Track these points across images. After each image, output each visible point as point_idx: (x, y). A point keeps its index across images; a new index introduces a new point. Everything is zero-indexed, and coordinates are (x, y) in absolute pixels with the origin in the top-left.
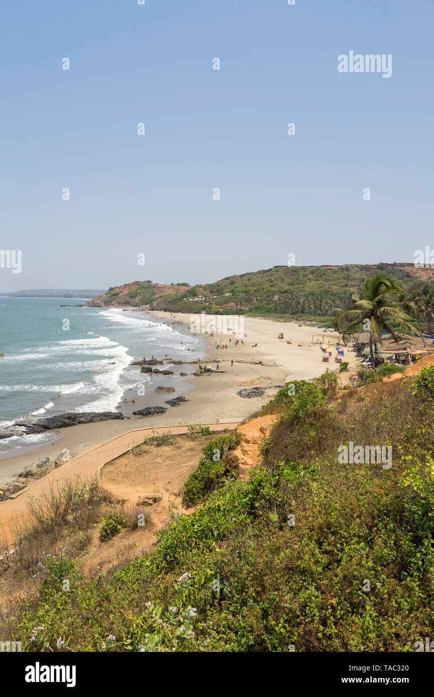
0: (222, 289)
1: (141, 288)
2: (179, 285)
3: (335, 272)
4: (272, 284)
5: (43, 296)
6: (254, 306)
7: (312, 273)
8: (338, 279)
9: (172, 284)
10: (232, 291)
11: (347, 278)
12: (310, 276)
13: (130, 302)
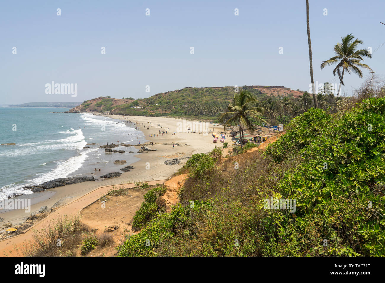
0: (154, 101)
1: (104, 101)
2: (127, 99)
3: (220, 91)
4: (183, 98)
5: (41, 106)
6: (173, 111)
7: (207, 91)
8: (221, 95)
9: (123, 98)
10: (160, 103)
11: (226, 94)
12: (206, 93)
13: (97, 109)
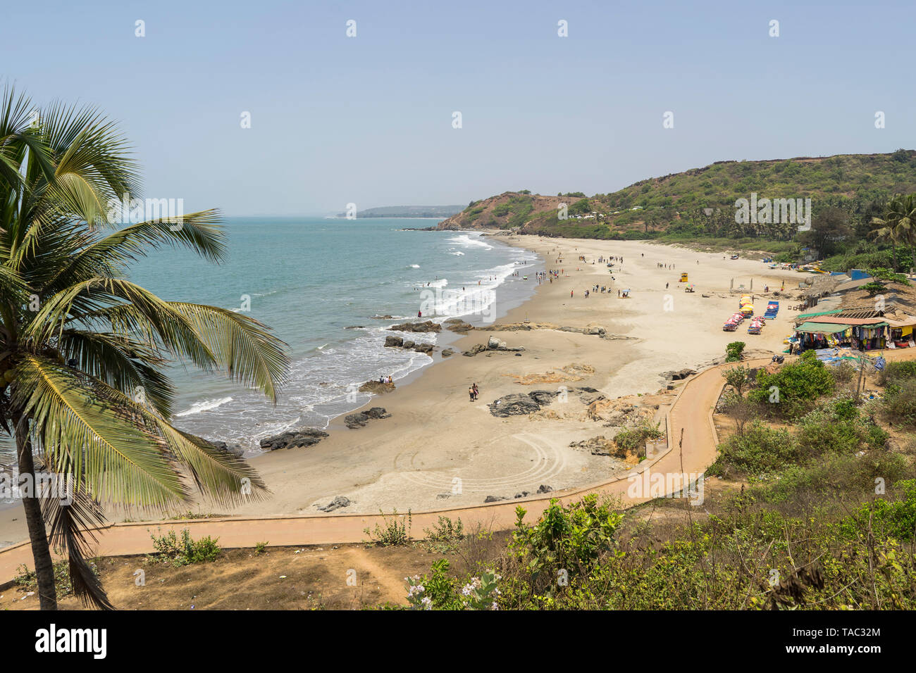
0: (629, 201)
1: (513, 202)
2: (570, 195)
3: (817, 168)
4: (707, 190)
6: (673, 226)
7: (777, 171)
8: (821, 179)
9: (560, 195)
10: (644, 204)
11: (838, 177)
12: (774, 176)
13: (497, 222)
